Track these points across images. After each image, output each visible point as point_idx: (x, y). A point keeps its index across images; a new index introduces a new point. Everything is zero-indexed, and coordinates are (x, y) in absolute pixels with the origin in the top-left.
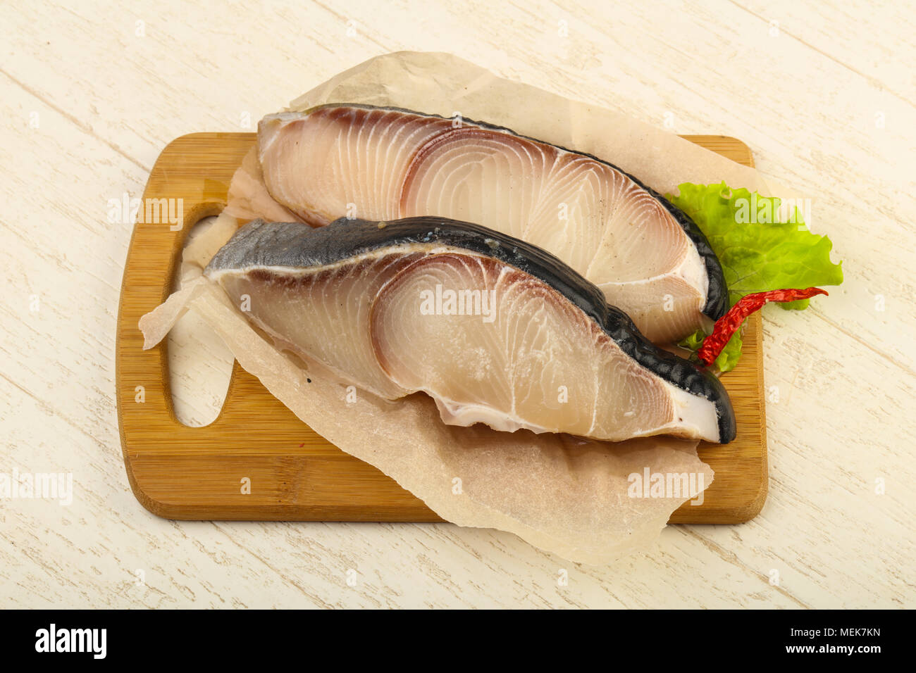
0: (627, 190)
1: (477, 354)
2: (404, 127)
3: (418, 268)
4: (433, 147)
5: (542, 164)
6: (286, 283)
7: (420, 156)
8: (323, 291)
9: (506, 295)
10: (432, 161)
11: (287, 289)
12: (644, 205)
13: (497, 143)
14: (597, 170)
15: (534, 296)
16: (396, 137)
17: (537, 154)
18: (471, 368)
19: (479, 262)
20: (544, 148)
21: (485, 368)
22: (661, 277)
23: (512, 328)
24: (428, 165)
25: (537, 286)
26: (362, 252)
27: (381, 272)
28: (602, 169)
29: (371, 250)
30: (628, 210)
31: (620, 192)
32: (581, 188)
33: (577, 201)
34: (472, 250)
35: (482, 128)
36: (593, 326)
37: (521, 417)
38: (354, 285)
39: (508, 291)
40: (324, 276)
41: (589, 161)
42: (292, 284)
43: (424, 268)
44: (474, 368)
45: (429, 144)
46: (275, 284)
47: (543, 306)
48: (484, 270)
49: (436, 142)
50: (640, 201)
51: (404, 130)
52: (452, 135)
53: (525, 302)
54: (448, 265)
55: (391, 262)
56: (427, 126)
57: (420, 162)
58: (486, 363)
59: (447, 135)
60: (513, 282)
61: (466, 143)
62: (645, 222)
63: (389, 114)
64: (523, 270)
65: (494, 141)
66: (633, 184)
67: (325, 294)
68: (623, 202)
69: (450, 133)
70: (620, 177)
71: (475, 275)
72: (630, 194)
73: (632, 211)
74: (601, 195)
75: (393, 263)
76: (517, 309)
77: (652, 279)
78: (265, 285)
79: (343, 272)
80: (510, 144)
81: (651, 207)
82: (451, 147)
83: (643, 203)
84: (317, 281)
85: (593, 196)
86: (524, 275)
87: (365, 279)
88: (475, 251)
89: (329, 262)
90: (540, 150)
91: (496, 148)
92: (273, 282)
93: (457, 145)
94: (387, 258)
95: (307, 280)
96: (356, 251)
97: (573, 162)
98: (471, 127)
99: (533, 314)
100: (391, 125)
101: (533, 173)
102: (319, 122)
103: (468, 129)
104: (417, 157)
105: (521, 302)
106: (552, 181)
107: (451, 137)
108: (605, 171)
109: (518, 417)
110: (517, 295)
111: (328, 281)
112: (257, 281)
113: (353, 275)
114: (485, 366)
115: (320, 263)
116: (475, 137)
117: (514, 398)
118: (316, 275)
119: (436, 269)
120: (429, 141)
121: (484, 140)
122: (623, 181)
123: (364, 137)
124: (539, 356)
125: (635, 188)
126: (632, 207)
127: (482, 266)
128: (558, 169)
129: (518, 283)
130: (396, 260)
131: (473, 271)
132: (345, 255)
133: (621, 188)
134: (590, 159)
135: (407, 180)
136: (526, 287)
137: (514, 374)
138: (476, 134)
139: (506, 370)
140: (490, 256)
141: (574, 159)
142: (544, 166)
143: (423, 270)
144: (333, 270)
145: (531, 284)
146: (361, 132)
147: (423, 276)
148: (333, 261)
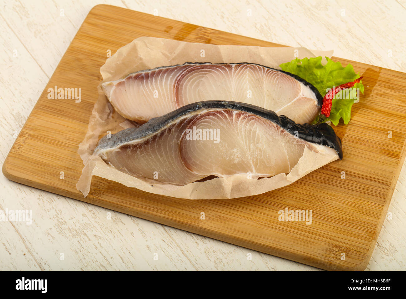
0: (265, 72)
1: (233, 151)
2: (166, 74)
3: (197, 121)
4: (181, 78)
5: (227, 72)
6: (138, 147)
7: (177, 83)
8: (155, 145)
9: (239, 122)
10: (183, 84)
11: (139, 150)
12: (275, 75)
13: (206, 69)
14: (251, 68)
15: (250, 120)
16: (164, 79)
17: (224, 69)
18: (232, 159)
19: (223, 112)
20: (225, 66)
21: (238, 157)
22: (295, 99)
23: (245, 136)
24: (182, 86)
25: (249, 116)
26: (169, 122)
27: (180, 128)
28: (252, 67)
29: (173, 120)
30: (270, 79)
31: (263, 73)
32: (247, 77)
33: (247, 82)
34: (217, 108)
35: (198, 65)
36: (277, 126)
37: (258, 173)
38: (169, 137)
39: (239, 121)
40: (154, 138)
41: (246, 65)
42: (140, 146)
43: (200, 120)
44: (233, 158)
45: (179, 78)
46: (133, 149)
47: (255, 124)
48: (226, 114)
49: (182, 76)
50: (273, 74)
51: (166, 75)
52: (187, 71)
53: (248, 124)
54: (210, 116)
55: (184, 122)
56: (176, 71)
57: (179, 85)
58: (238, 154)
59: (185, 72)
60: (240, 117)
61: (194, 73)
62: (279, 81)
63: (158, 71)
64: (241, 110)
65: (204, 69)
66: (266, 69)
67: (156, 145)
68: (265, 77)
69: (186, 71)
70: (261, 68)
71: (223, 118)
72: (267, 73)
73: (271, 79)
74: (256, 77)
75: (185, 122)
76: (245, 128)
77: (293, 101)
78: (128, 151)
79: (162, 133)
80: (212, 69)
81: (278, 75)
82: (189, 76)
83: (274, 74)
84: (152, 141)
85: (253, 79)
86: (243, 113)
87: (173, 133)
88: (219, 108)
89: (155, 131)
90: (225, 67)
91: (207, 72)
92: (132, 148)
93: (191, 75)
94: (181, 121)
95: (147, 143)
96: (166, 123)
97: (240, 68)
98: (193, 66)
99: (252, 128)
100: (160, 75)
101: (225, 77)
102: (131, 82)
103: (193, 67)
104: (176, 84)
105: (246, 124)
106: (234, 77)
107: (187, 72)
108: (254, 67)
109: (257, 173)
110: (243, 122)
111: (157, 140)
112: (124, 150)
113: (167, 133)
114: (238, 156)
115: (151, 133)
116: (196, 69)
117: (253, 166)
118: (150, 139)
119: (206, 120)
120: (178, 77)
121: (201, 70)
122: (262, 69)
123: (151, 83)
124: (259, 146)
125: (268, 70)
126: (270, 77)
127: (225, 113)
128: (235, 72)
129: (242, 117)
130: (186, 121)
131: (222, 116)
132: (162, 125)
133: (263, 72)
134: (246, 64)
135: (176, 94)
136: (246, 118)
137: (250, 156)
138: (197, 68)
139: (247, 155)
140: (226, 108)
141: (240, 67)
142: (229, 73)
143: (200, 122)
144: (158, 134)
145: (247, 116)
146: (149, 81)
147: (201, 124)
148: (157, 130)
